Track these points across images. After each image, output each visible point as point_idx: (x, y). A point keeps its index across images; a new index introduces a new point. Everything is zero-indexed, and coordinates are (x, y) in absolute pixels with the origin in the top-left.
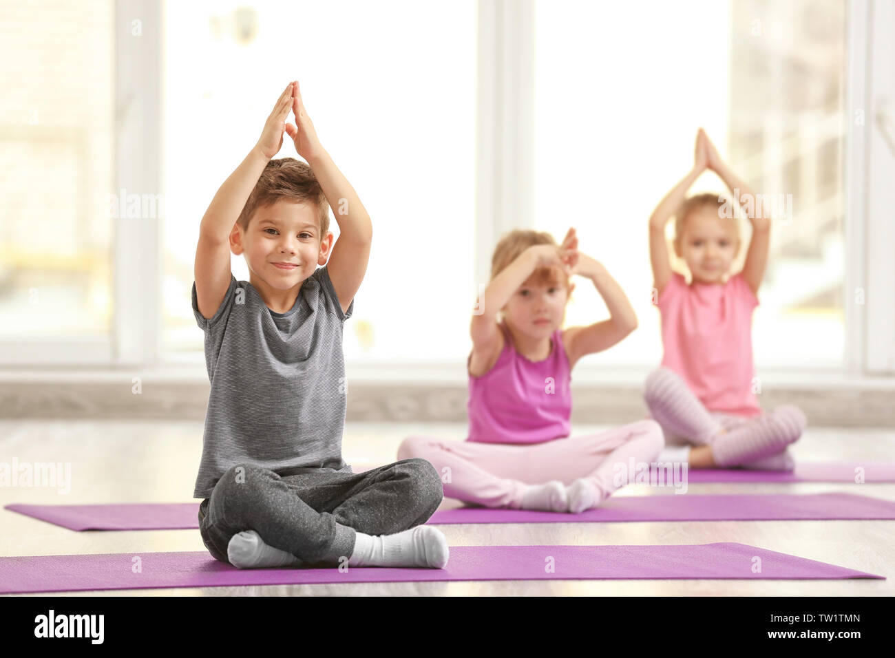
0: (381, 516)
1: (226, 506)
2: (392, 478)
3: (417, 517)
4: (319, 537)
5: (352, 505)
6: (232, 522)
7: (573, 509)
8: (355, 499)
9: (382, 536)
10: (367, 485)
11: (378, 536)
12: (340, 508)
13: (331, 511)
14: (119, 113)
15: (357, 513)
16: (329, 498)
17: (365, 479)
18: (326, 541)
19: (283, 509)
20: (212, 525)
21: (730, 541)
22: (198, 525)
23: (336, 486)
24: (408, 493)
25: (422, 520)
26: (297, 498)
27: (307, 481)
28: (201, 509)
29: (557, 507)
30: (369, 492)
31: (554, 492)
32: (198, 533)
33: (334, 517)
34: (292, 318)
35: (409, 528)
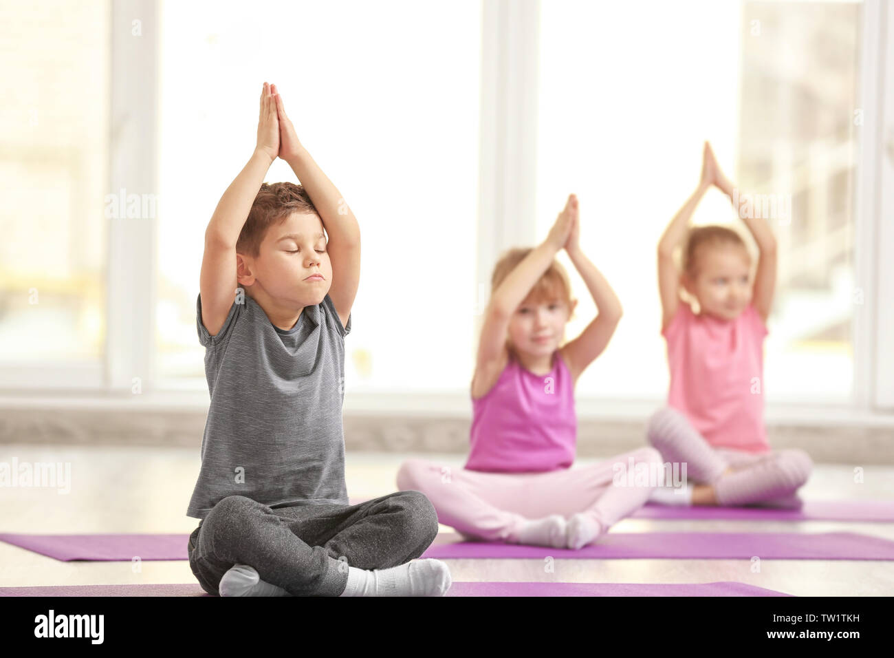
0: (375, 550)
1: (216, 541)
2: (386, 510)
3: (412, 551)
4: (310, 572)
5: (344, 538)
6: (222, 556)
7: (571, 544)
8: (347, 532)
9: (376, 571)
10: (360, 517)
11: (372, 570)
12: (333, 541)
13: (323, 545)
14: (114, 134)
15: (349, 546)
16: (322, 531)
17: (358, 512)
18: (318, 576)
19: (274, 544)
20: (201, 558)
21: (732, 580)
22: (187, 556)
23: (329, 518)
24: (402, 526)
25: (417, 554)
26: (289, 532)
27: (300, 513)
28: (190, 540)
29: (555, 543)
30: (362, 525)
31: (553, 526)
32: (187, 564)
33: (327, 550)
34: (296, 335)
35: (403, 563)
